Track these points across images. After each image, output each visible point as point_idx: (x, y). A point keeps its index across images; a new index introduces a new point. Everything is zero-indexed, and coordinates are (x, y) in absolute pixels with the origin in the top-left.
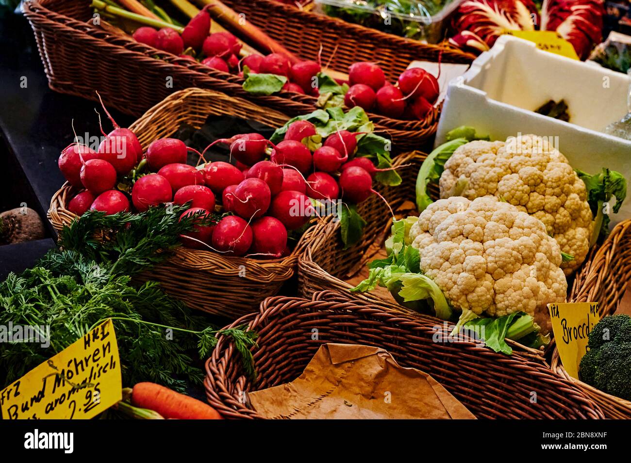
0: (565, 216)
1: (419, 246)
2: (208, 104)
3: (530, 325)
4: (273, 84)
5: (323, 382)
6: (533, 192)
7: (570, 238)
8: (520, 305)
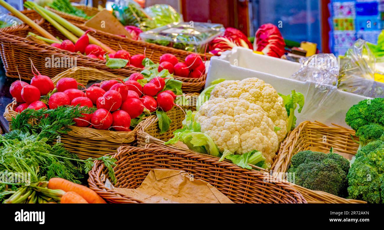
0: (274, 113)
1: (200, 122)
2: (88, 74)
3: (260, 156)
4: (121, 63)
5: (152, 189)
6: (257, 101)
7: (277, 124)
8: (254, 147)
